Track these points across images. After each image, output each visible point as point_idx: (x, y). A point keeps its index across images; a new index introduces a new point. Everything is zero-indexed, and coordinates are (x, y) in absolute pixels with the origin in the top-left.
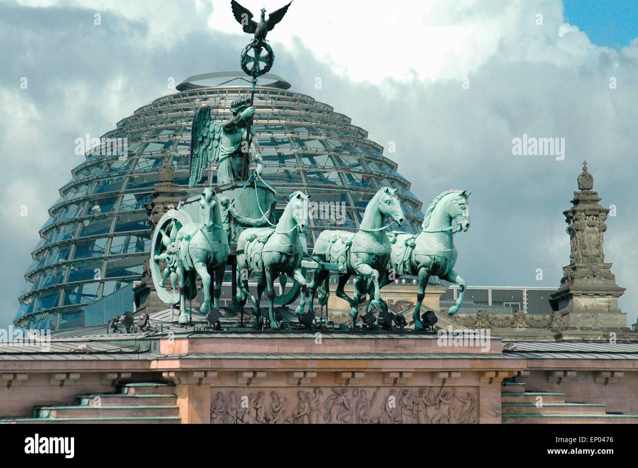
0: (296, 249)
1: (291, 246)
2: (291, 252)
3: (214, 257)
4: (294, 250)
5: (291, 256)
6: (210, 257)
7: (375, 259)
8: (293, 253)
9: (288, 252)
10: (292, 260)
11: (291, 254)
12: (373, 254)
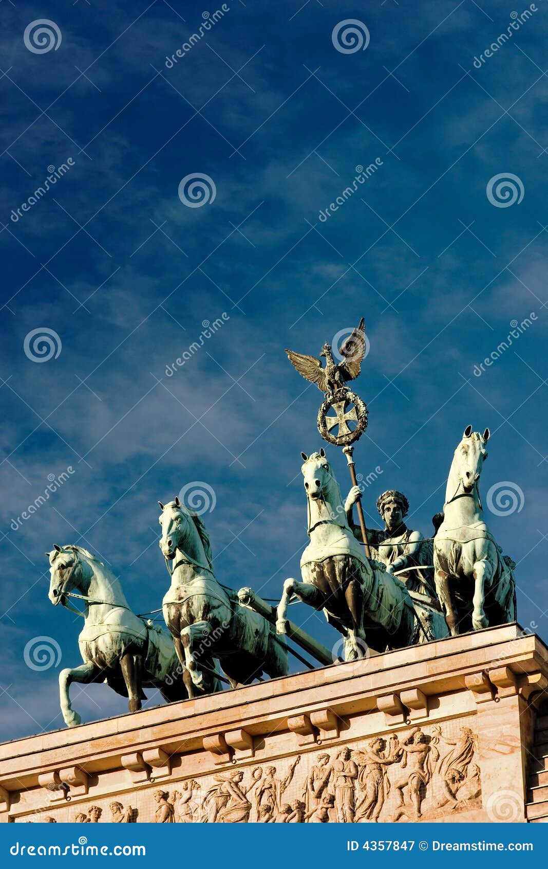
0: (185, 591)
1: (178, 589)
2: (180, 598)
3: (97, 649)
4: (183, 595)
5: (181, 605)
6: (90, 650)
7: (315, 570)
8: (182, 598)
9: (176, 599)
10: (184, 610)
11: (180, 602)
12: (310, 563)
